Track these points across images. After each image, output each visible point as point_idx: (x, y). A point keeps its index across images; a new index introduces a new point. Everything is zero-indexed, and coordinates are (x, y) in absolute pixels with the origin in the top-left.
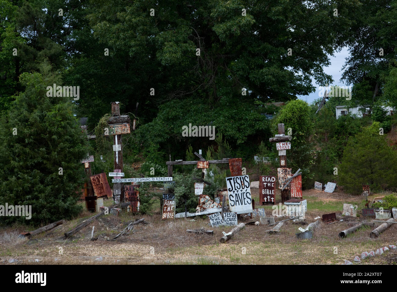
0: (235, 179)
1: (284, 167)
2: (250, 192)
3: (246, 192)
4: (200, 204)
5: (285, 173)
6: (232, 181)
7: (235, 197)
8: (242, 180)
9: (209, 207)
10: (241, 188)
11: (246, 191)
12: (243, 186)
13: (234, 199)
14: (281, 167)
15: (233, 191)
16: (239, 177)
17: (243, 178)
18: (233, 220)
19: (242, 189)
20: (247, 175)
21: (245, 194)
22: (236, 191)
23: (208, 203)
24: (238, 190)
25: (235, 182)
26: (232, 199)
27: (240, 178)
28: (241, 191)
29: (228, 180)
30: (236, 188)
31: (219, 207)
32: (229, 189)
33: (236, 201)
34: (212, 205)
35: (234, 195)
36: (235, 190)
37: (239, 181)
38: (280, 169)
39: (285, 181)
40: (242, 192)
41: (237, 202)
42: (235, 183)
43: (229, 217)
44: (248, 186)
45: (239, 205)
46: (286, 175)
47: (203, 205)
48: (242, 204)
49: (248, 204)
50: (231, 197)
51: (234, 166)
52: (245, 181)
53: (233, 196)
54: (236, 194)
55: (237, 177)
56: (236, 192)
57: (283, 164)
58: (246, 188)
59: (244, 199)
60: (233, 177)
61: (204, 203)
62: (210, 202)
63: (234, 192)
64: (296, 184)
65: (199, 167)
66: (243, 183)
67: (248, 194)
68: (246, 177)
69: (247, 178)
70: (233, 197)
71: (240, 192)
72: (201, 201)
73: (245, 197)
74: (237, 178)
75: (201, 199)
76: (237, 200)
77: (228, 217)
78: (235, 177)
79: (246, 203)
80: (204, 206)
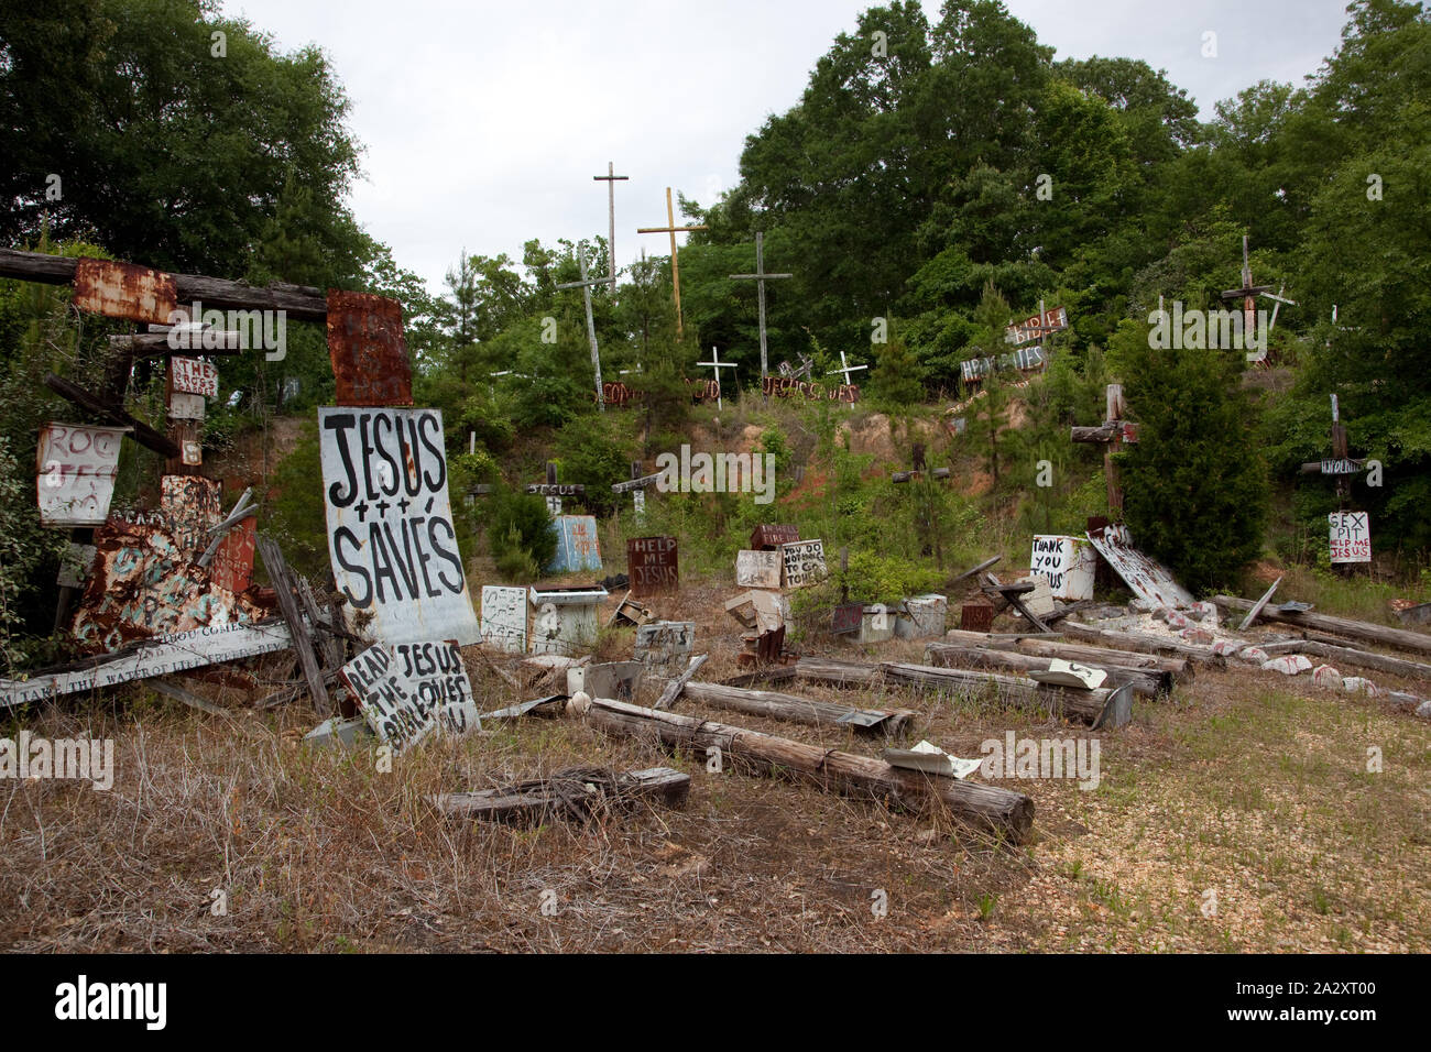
0: (370, 425)
1: (196, 471)
2: (450, 520)
3: (428, 517)
4: (97, 598)
5: (200, 502)
6: (353, 435)
7: (367, 546)
8: (408, 439)
9: (175, 620)
10: (402, 492)
11: (428, 509)
12: (412, 473)
13: (363, 558)
14: (182, 470)
15: (357, 503)
16: (390, 413)
17: (411, 422)
18: (453, 698)
19: (407, 498)
20: (432, 412)
21: (423, 529)
22: (372, 504)
23: (163, 590)
24: (384, 497)
25: (372, 444)
26: (351, 561)
27: (399, 421)
28: (403, 505)
29: (330, 422)
30: (376, 488)
31: (243, 617)
32: (336, 487)
33: (380, 573)
34: (198, 606)
35: (362, 532)
36: (372, 496)
37: (390, 443)
38: (176, 479)
39: (200, 539)
40: (407, 517)
41: (386, 581)
42: (367, 451)
43: (428, 678)
44: (435, 481)
45: (399, 597)
46: (205, 511)
47: (122, 601)
48: (415, 594)
49: (446, 591)
50: (345, 542)
51: (361, 339)
52: (421, 444)
53: (360, 539)
54: (374, 528)
55: (381, 416)
56: (373, 514)
57: (194, 458)
58: (425, 492)
59: (424, 558)
60: (358, 412)
61: (130, 591)
62: (179, 578)
63: (362, 509)
64: (234, 553)
65: (94, 305)
66: (410, 457)
67: (440, 530)
68: (428, 424)
69: (436, 428)
70: (357, 545)
71: (394, 516)
72: (109, 567)
73: (427, 547)
74: (382, 423)
75: (110, 556)
76: (382, 565)
77: (421, 672)
78: (374, 412)
79: (436, 584)
80: (125, 613)
